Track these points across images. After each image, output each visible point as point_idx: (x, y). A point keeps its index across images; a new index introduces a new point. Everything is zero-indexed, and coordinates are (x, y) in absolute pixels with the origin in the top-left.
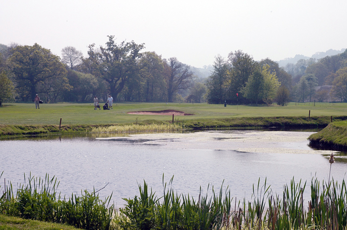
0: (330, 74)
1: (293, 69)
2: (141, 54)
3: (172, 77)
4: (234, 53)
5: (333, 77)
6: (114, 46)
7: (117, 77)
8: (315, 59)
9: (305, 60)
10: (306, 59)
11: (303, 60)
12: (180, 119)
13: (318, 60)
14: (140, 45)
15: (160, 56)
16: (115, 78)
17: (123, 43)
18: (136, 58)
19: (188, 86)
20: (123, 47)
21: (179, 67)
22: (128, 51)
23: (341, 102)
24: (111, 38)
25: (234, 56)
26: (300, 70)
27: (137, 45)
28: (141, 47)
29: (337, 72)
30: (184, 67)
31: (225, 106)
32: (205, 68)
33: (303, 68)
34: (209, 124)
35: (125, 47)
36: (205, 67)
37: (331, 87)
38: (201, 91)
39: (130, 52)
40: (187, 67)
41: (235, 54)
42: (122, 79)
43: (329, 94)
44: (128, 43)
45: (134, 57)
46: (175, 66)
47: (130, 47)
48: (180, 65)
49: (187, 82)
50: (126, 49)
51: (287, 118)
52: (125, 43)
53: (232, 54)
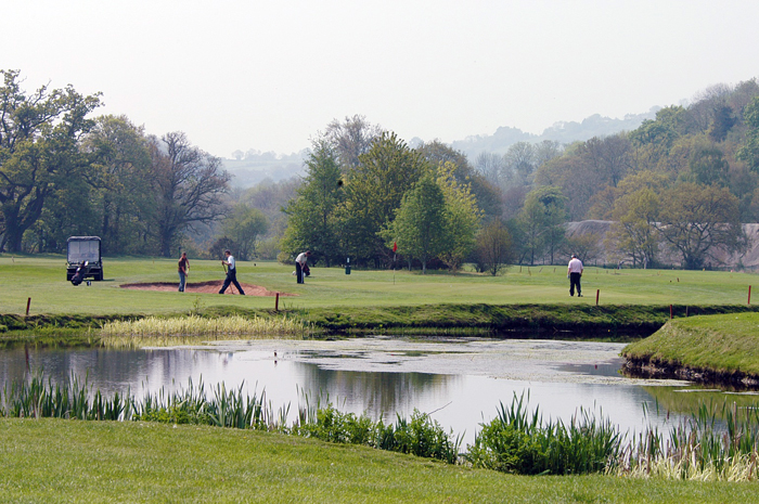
0: (602, 189)
1: (496, 168)
2: (92, 123)
3: (173, 186)
4: (342, 122)
5: (610, 198)
6: (18, 98)
7: (23, 186)
8: (557, 144)
9: (529, 146)
10: (532, 144)
11: (523, 145)
12: (295, 306)
13: (565, 145)
14: (89, 98)
15: (141, 129)
16: (17, 188)
17: (41, 91)
18: (77, 133)
19: (214, 214)
20: (42, 102)
21: (191, 160)
22: (55, 113)
23: (634, 267)
24: (10, 76)
25: (343, 132)
26: (515, 172)
27: (80, 98)
28: (94, 101)
29: (621, 183)
30: (205, 161)
31: (348, 272)
32: (239, 158)
33: (525, 167)
34: (365, 320)
35: (48, 103)
36: (239, 154)
37: (605, 226)
38: (251, 225)
39: (62, 115)
40: (214, 159)
41: (347, 127)
42: (38, 190)
43: (600, 244)
44: (56, 92)
45: (71, 131)
46: (180, 156)
47: (63, 102)
48: (194, 156)
49: (213, 201)
50: (50, 109)
51: (545, 307)
52: (49, 92)
53: (336, 126)
